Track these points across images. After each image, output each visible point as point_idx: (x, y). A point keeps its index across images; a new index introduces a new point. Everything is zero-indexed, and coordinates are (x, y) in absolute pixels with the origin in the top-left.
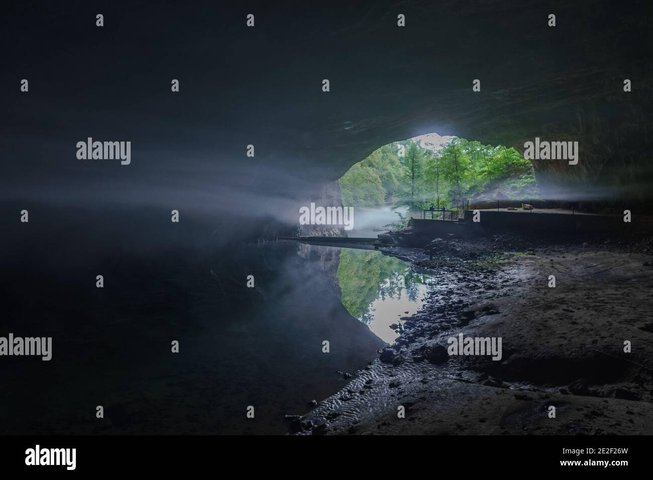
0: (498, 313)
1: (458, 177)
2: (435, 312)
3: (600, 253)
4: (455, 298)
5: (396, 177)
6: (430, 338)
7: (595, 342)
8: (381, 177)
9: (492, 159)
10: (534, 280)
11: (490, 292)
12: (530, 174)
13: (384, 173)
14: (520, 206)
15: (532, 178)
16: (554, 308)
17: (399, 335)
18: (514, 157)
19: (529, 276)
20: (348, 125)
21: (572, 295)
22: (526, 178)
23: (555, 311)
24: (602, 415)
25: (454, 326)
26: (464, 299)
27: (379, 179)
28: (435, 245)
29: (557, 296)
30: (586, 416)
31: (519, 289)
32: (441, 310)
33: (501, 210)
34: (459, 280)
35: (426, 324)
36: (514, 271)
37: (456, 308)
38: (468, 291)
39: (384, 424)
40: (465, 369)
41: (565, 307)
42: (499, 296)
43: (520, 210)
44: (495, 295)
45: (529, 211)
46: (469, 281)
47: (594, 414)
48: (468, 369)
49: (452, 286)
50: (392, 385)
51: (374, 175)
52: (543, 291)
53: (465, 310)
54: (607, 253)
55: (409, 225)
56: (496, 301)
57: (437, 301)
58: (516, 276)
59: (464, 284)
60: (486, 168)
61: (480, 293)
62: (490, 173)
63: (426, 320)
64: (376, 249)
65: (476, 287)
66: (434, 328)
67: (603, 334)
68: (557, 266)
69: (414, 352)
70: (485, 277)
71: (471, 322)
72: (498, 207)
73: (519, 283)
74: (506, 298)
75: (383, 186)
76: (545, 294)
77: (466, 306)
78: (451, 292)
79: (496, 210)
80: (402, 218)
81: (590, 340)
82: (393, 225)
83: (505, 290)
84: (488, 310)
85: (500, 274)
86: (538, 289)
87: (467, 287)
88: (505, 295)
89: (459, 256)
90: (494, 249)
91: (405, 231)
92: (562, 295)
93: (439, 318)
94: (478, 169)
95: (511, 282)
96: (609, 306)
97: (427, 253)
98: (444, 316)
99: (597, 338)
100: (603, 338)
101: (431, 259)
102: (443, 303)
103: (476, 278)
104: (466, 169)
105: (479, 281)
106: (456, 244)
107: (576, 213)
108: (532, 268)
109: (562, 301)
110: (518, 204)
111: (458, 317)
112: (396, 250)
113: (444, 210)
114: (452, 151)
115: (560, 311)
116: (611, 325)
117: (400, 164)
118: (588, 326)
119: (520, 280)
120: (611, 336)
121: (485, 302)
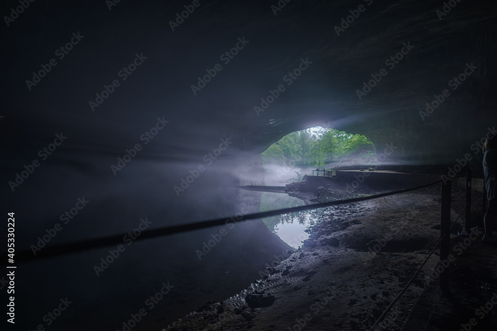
0: (360, 223)
1: (331, 151)
2: (327, 224)
3: (410, 194)
4: (336, 218)
5: (292, 151)
6: (327, 235)
7: (410, 234)
8: (283, 150)
9: (351, 141)
10: (377, 208)
11: (354, 214)
12: (372, 150)
13: (285, 148)
14: (367, 169)
15: (373, 153)
16: (389, 220)
17: (310, 235)
18: (364, 140)
19: (373, 206)
20: (272, 121)
21: (398, 215)
22: (371, 153)
23: (390, 222)
24: (415, 258)
25: (339, 230)
26: (341, 218)
27: (282, 152)
28: (319, 190)
29: (390, 215)
30: (408, 258)
31: (369, 212)
32: (329, 223)
33: (356, 171)
34: (336, 209)
35: (324, 230)
36: (364, 204)
37: (338, 221)
38: (342, 214)
39: (317, 268)
40: (348, 248)
41: (395, 219)
42: (359, 216)
43: (367, 171)
44: (357, 215)
45: (372, 171)
46: (341, 209)
47: (412, 258)
48: (350, 248)
49: (333, 212)
50: (314, 255)
51: (279, 149)
52: (382, 213)
53: (343, 223)
54: (414, 194)
55: (303, 179)
56: (358, 218)
57: (326, 219)
58: (366, 207)
59: (339, 210)
60: (348, 147)
61: (349, 215)
62: (350, 149)
63: (322, 227)
64: (286, 192)
65: (345, 212)
66: (328, 231)
67: (414, 230)
68: (388, 201)
69: (321, 241)
70: (350, 207)
71: (347, 228)
72: (355, 169)
73: (369, 210)
74: (363, 217)
75: (285, 156)
76: (384, 214)
77: (343, 221)
78: (332, 215)
79: (354, 171)
80: (299, 175)
81: (408, 233)
82: (294, 179)
83: (362, 213)
84: (355, 222)
85: (358, 205)
86: (380, 212)
87: (341, 212)
88: (363, 215)
89: (334, 196)
90: (353, 193)
91: (302, 182)
92: (393, 215)
93: (330, 226)
94: (343, 148)
95: (364, 209)
96: (416, 219)
97: (315, 195)
98: (332, 226)
99: (411, 232)
100: (414, 232)
101: (318, 198)
102: (329, 220)
103: (345, 208)
104: (336, 147)
105: (347, 209)
106: (331, 190)
107: (398, 173)
108: (375, 202)
109: (393, 217)
110: (366, 167)
111: (340, 226)
112: (297, 193)
113: (324, 171)
114: (327, 137)
115: (392, 221)
116: (417, 226)
117: (294, 143)
118: (407, 228)
119: (369, 208)
120: (418, 231)
121: (352, 219)
